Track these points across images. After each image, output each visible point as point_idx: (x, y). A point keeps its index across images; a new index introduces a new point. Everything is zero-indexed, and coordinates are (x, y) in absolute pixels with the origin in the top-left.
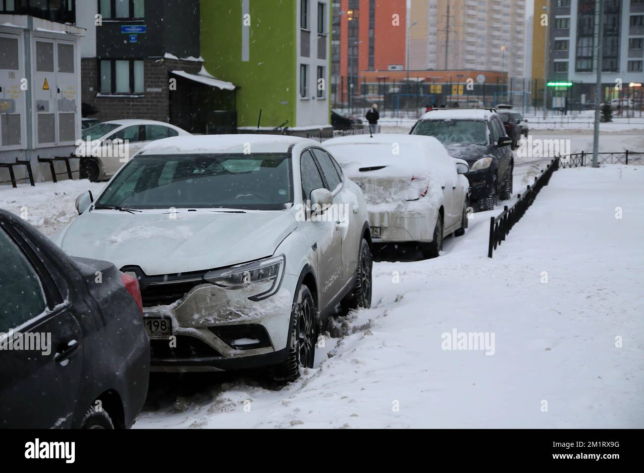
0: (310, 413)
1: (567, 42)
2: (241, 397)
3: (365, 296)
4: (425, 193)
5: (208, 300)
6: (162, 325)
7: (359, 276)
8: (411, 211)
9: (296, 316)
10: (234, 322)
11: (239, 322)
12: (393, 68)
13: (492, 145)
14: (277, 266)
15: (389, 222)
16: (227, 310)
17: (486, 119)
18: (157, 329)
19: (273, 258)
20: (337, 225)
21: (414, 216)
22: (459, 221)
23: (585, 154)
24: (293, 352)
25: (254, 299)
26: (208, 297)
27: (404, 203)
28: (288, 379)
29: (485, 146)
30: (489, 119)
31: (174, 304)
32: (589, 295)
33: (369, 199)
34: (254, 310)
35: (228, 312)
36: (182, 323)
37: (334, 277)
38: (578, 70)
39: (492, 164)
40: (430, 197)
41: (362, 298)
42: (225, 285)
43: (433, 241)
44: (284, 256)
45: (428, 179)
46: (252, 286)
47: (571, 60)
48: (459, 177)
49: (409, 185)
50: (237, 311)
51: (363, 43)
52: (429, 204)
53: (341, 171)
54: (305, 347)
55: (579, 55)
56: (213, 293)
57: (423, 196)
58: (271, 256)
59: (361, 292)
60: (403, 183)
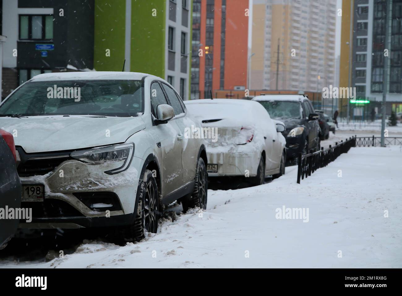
0: (147, 248)
1: (364, 72)
2: (97, 247)
3: (201, 201)
4: (251, 139)
5: (73, 172)
6: (37, 190)
7: (197, 184)
8: (240, 152)
9: (142, 191)
10: (93, 189)
11: (96, 189)
12: (238, 88)
13: (304, 119)
14: (128, 150)
15: (223, 160)
16: (88, 180)
17: (300, 101)
18: (33, 193)
19: (125, 144)
20: (178, 136)
21: (243, 156)
22: (278, 168)
23: (375, 138)
24: (140, 218)
25: (109, 173)
26: (73, 170)
27: (235, 147)
28: (135, 239)
29: (299, 120)
30: (302, 101)
31: (47, 175)
32: (370, 200)
33: (209, 143)
34: (109, 181)
35: (88, 182)
36: (53, 189)
37: (175, 175)
38: (373, 92)
39: (304, 132)
40: (255, 143)
41: (199, 201)
42: (87, 161)
43: (257, 176)
44: (134, 144)
45: (253, 129)
46: (108, 163)
47: (368, 84)
48: (278, 134)
49: (239, 133)
50: (96, 181)
51: (216, 69)
52: (254, 148)
53: (185, 107)
54: (149, 217)
55: (373, 80)
56: (77, 167)
57: (250, 142)
58: (124, 143)
59: (198, 196)
60: (234, 132)
